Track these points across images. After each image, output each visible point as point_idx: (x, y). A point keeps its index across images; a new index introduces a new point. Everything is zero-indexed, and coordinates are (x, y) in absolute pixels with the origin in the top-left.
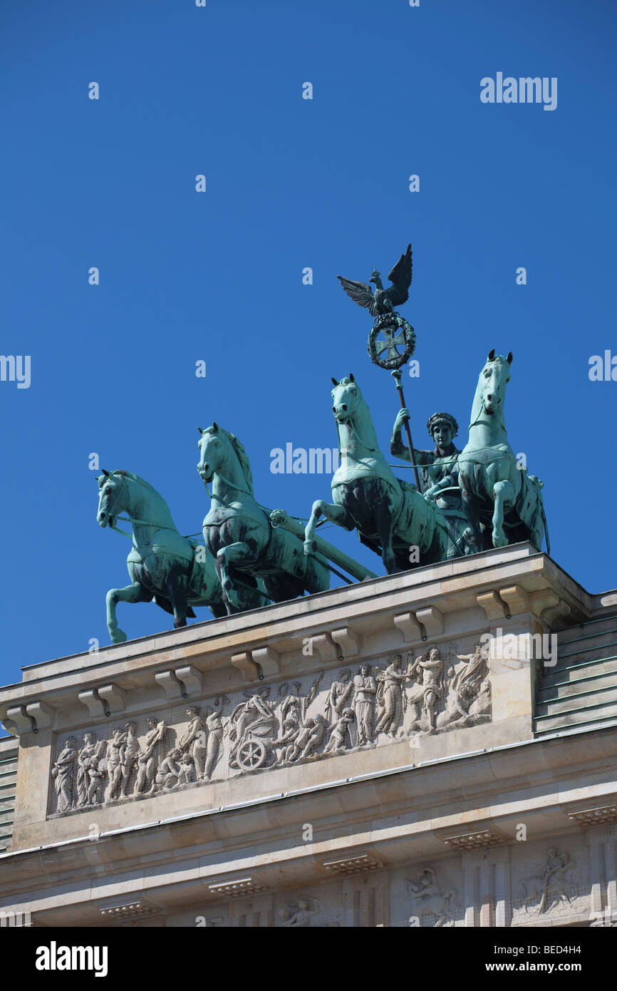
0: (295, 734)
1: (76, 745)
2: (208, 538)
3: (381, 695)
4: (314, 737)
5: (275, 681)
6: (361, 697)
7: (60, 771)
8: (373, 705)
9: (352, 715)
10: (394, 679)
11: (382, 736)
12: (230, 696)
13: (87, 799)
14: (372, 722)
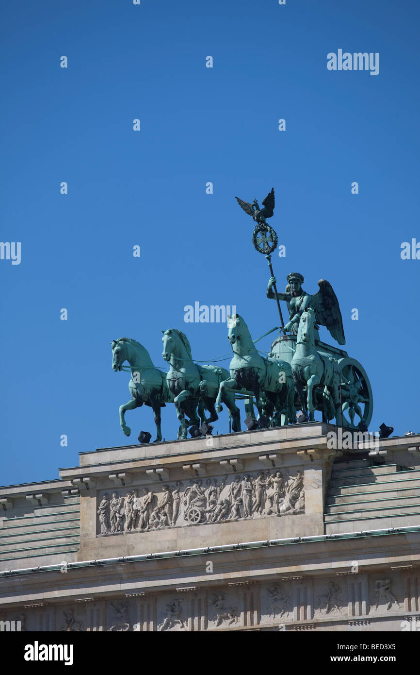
0: (214, 508)
1: (109, 498)
2: (170, 386)
3: (255, 492)
4: (224, 510)
5: (205, 477)
6: (244, 492)
7: (102, 512)
8: (251, 497)
9: (241, 501)
10: (260, 485)
11: (255, 513)
12: (183, 482)
13: (115, 530)
14: (250, 506)
